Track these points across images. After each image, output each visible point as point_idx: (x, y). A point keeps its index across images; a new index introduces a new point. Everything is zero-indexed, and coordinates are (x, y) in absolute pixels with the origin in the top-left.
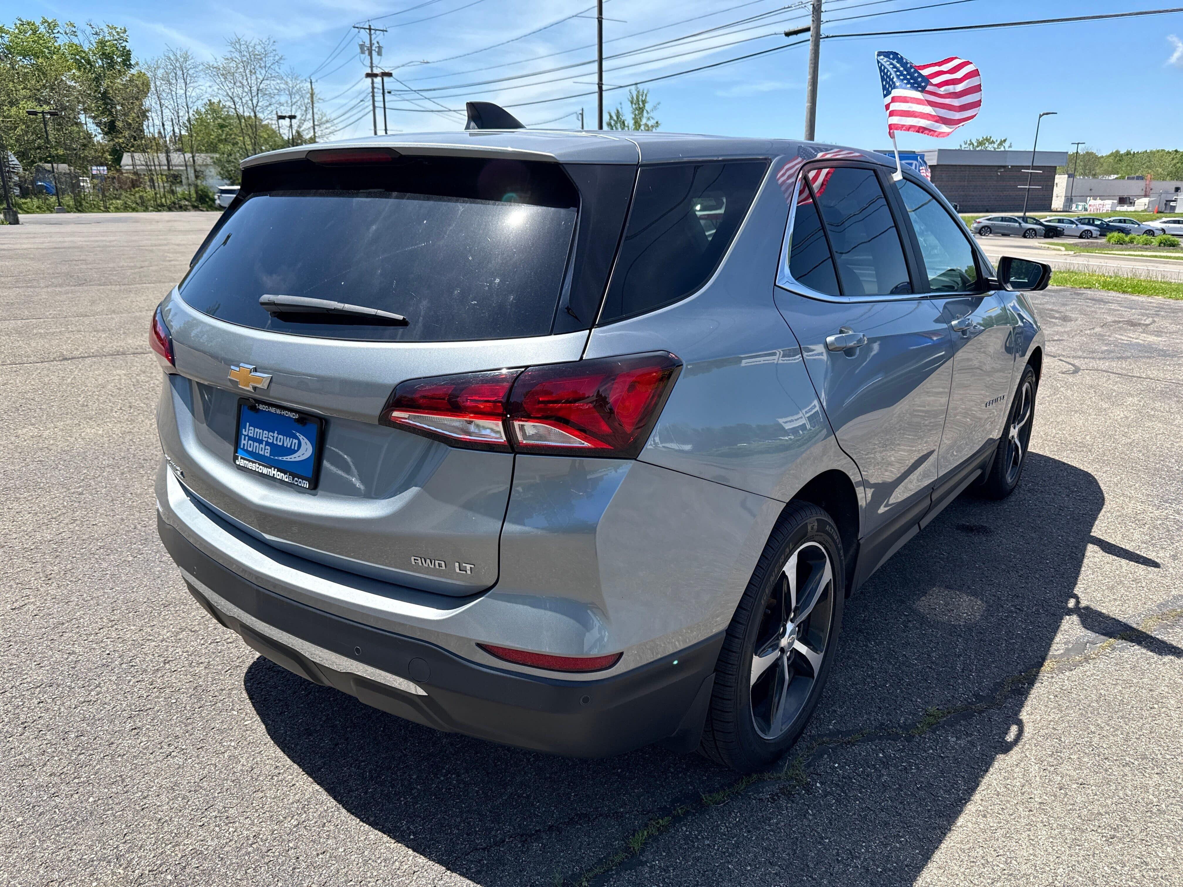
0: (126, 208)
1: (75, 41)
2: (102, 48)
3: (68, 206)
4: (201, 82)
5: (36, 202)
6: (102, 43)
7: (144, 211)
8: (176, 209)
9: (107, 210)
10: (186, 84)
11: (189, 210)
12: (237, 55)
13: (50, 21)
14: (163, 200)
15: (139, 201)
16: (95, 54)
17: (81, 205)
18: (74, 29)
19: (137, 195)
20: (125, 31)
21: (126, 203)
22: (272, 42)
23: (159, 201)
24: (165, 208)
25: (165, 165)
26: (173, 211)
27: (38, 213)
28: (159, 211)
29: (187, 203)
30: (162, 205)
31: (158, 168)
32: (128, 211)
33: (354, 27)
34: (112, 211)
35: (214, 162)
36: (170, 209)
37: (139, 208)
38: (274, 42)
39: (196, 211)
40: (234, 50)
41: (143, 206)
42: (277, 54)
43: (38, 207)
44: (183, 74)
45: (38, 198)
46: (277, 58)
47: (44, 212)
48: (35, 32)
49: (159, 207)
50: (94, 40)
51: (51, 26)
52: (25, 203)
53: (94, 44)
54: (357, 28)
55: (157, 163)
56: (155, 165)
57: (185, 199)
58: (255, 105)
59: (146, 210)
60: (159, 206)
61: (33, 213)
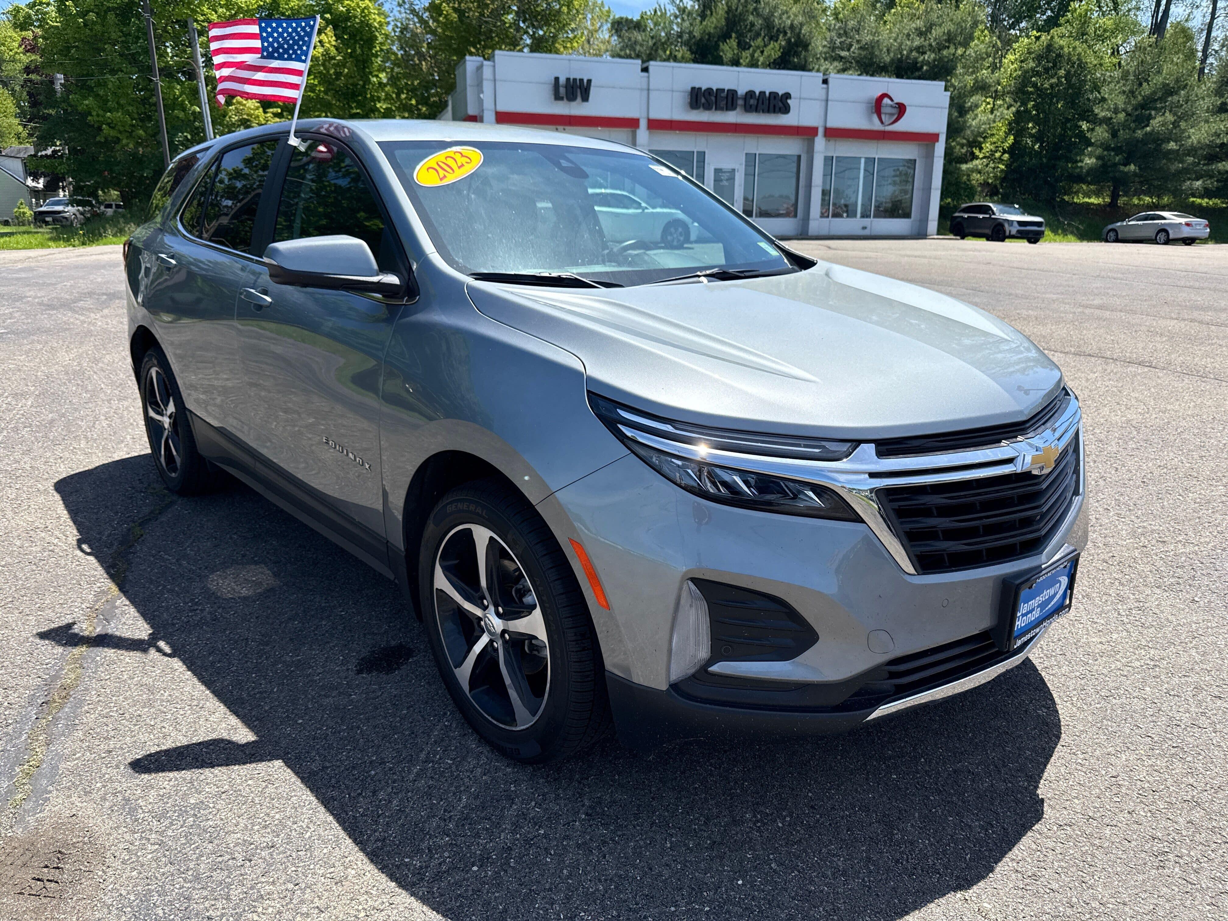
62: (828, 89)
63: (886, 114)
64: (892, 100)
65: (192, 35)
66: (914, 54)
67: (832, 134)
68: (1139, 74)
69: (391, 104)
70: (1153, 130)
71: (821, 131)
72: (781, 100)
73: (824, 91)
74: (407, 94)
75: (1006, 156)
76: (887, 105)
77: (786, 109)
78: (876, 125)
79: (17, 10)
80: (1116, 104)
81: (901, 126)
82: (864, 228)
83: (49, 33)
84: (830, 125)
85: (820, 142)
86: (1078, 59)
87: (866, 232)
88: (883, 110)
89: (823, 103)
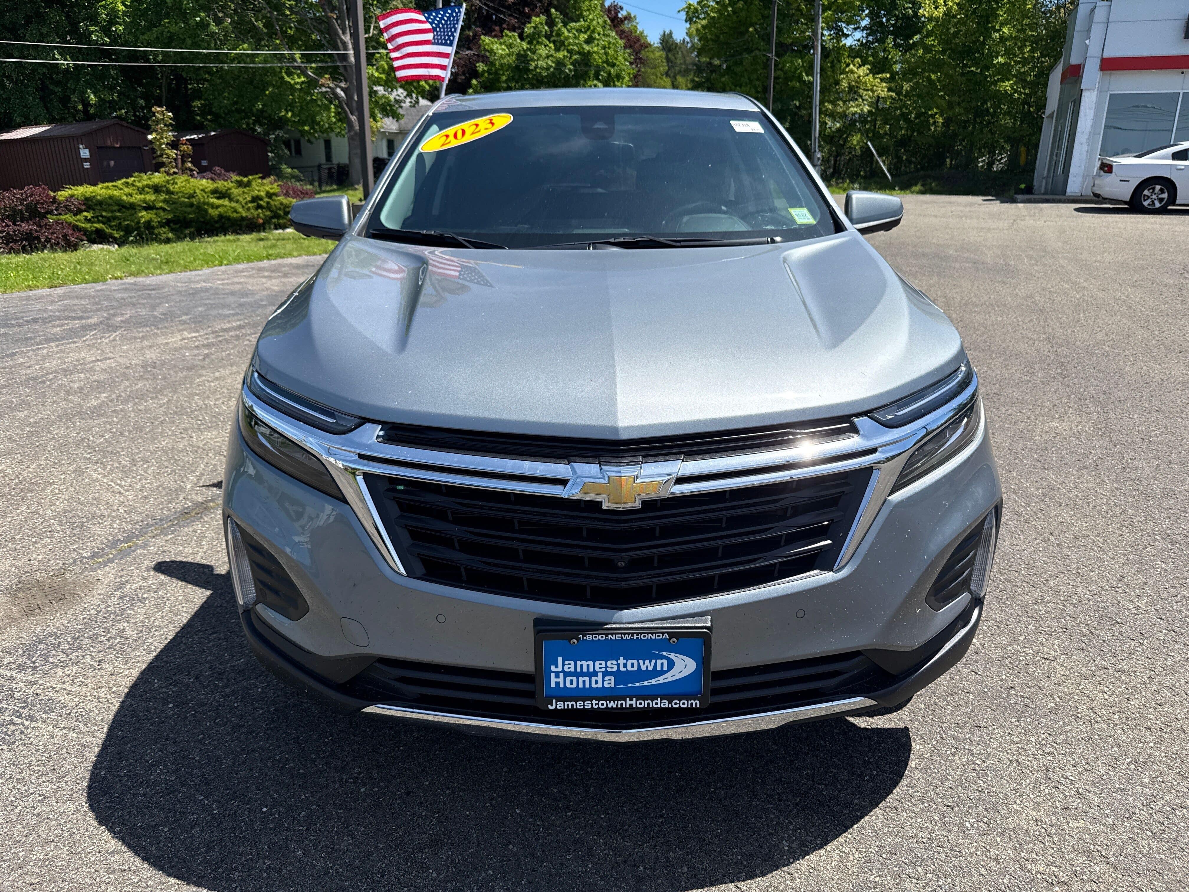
65: (817, 10)
69: (1009, 59)
74: (1031, 46)
79: (689, 6)
83: (712, 22)
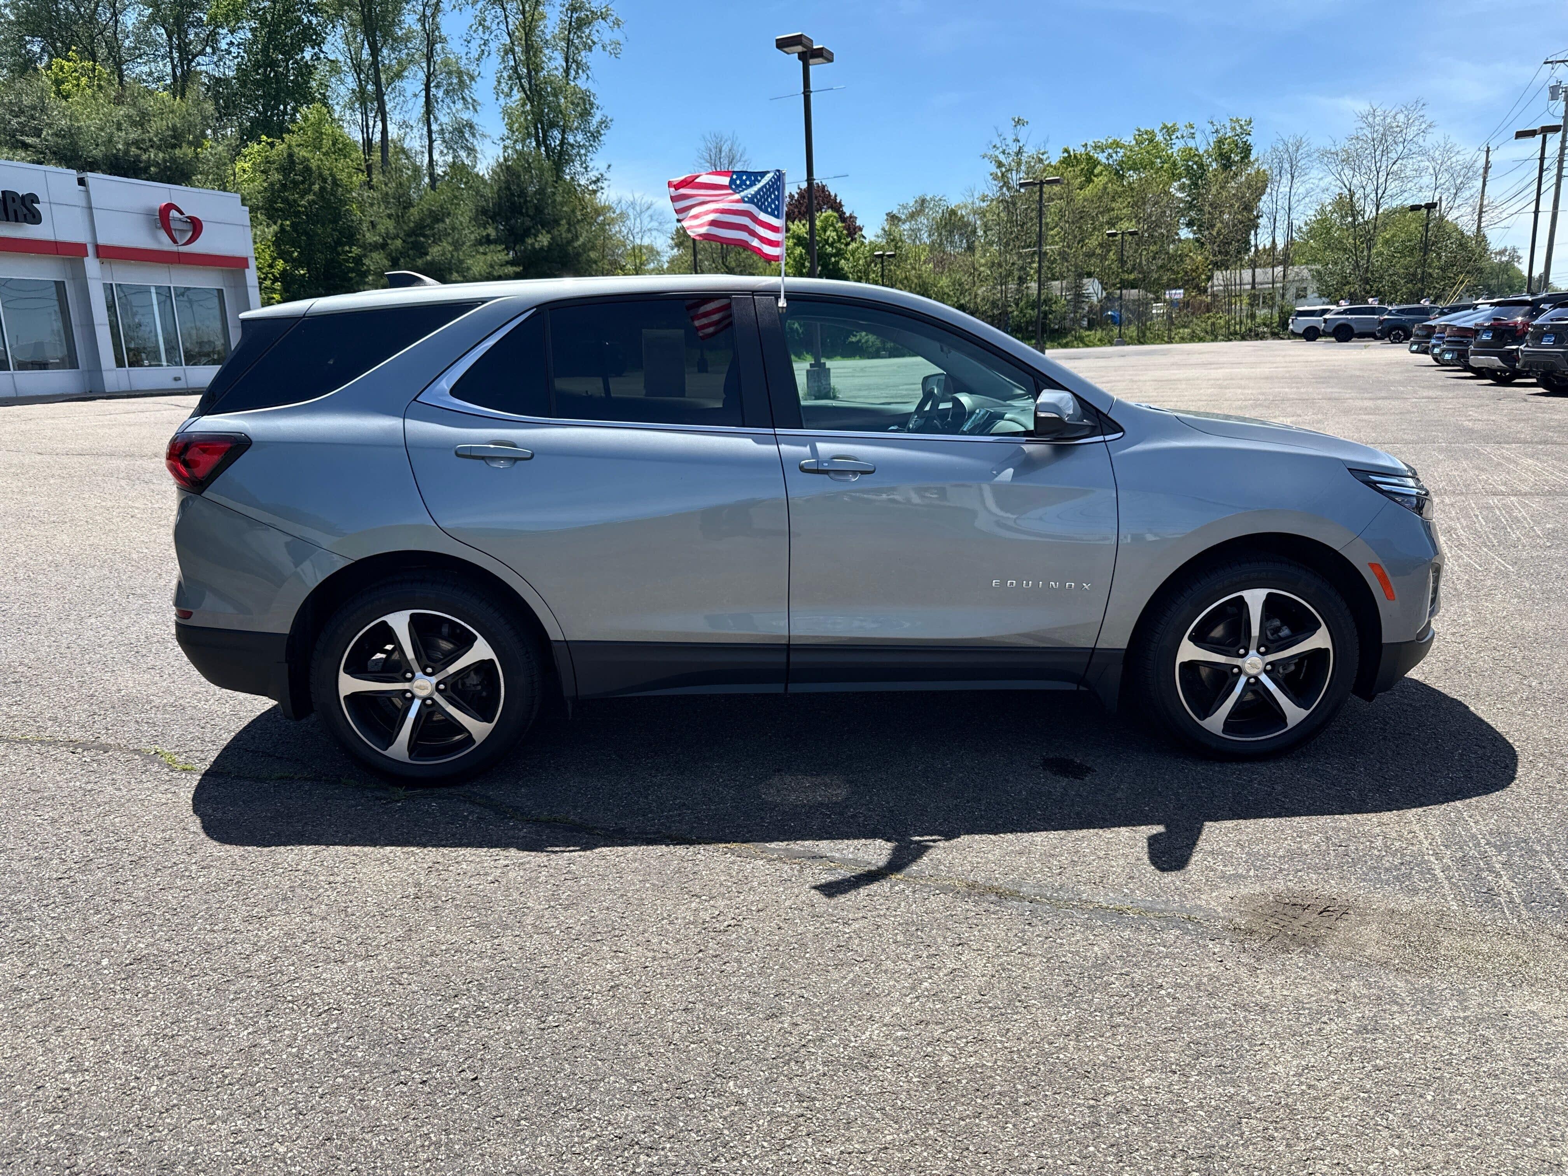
0: (1194, 338)
1: (1191, 144)
2: (1220, 147)
3: (1131, 338)
4: (1314, 173)
5: (1099, 334)
6: (1220, 142)
7: (1213, 341)
8: (1251, 337)
9: (1170, 341)
10: (1293, 177)
11: (1267, 339)
12: (1367, 131)
13: (1169, 126)
14: (1238, 327)
15: (1209, 328)
16: (1210, 156)
17: (1144, 335)
18: (1192, 131)
19: (1209, 322)
20: (1250, 122)
21: (1194, 332)
22: (1420, 105)
23: (1232, 328)
24: (1238, 336)
25: (1249, 284)
26: (1246, 340)
27: (1098, 346)
28: (1230, 340)
29: (1265, 329)
30: (1236, 333)
31: (1238, 287)
32: (1194, 341)
33: (1546, 63)
34: (1177, 342)
35: (1313, 276)
36: (1243, 338)
37: (1208, 337)
38: (1424, 105)
39: (1274, 339)
40: (1364, 125)
41: (1213, 335)
42: (1425, 122)
43: (1100, 340)
44: (1292, 167)
45: (1103, 330)
46: (1424, 126)
47: (1105, 345)
48: (1151, 141)
49: (1230, 336)
50: (1212, 140)
51: (1170, 131)
52: (1088, 336)
53: (1212, 144)
54: (1551, 62)
55: (1238, 281)
56: (1235, 285)
57: (1265, 324)
58: (1379, 196)
59: (1215, 339)
60: (1231, 334)
61: (1094, 345)
62: (87, 191)
63: (175, 230)
64: (182, 213)
66: (134, 150)
67: (106, 253)
68: (400, 197)
70: (433, 260)
71: (90, 250)
72: (23, 204)
73: (83, 195)
75: (278, 285)
76: (175, 219)
77: (35, 218)
78: (164, 243)
80: (387, 228)
81: (197, 247)
82: (177, 379)
84: (101, 241)
85: (92, 265)
86: (331, 175)
87: (180, 385)
88: (173, 225)
89: (86, 211)
